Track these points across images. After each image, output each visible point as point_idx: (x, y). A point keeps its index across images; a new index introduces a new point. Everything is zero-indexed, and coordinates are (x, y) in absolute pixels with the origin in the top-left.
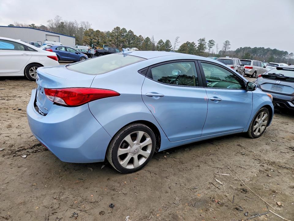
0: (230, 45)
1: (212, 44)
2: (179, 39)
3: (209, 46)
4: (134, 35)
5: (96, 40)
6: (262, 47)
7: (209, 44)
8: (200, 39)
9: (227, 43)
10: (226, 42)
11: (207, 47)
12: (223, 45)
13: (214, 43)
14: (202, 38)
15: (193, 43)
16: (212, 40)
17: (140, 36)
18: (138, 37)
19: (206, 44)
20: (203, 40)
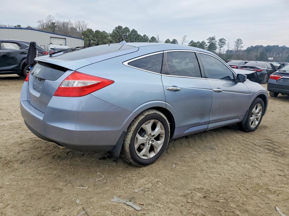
0: (242, 43)
1: (223, 42)
2: (186, 38)
3: (219, 46)
4: (138, 34)
5: (96, 42)
6: (276, 45)
7: (219, 43)
8: (210, 38)
9: (239, 42)
10: (238, 40)
11: (218, 46)
12: (235, 44)
13: (225, 42)
14: (212, 37)
15: (203, 42)
16: (222, 39)
17: (145, 36)
18: (142, 37)
19: (217, 43)
20: (213, 39)
